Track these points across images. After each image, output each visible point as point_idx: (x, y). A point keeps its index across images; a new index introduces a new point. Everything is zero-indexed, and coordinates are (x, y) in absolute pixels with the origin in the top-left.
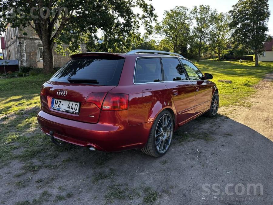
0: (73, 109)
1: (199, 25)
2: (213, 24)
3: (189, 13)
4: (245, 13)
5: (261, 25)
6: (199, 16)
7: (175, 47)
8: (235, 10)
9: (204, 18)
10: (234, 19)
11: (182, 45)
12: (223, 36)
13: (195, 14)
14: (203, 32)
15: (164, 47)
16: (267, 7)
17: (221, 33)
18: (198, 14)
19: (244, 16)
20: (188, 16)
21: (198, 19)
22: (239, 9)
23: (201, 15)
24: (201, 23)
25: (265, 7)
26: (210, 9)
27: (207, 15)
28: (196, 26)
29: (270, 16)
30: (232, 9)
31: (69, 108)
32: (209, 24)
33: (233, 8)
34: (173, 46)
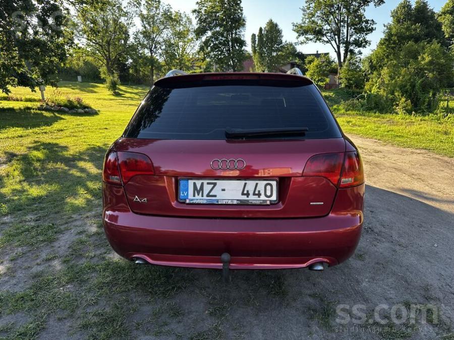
0: (259, 195)
1: (145, 27)
2: (168, 28)
3: (127, 5)
4: (216, 15)
5: (237, 36)
6: (145, 12)
7: (108, 63)
8: (200, 9)
9: (153, 17)
10: (200, 23)
11: (120, 61)
12: (184, 49)
13: (137, 7)
14: (153, 40)
15: (84, 61)
16: (242, 10)
17: (181, 44)
18: (142, 8)
19: (214, 20)
20: (125, 10)
21: (143, 17)
22: (206, 8)
23: (149, 10)
24: (149, 23)
25: (239, 11)
26: (161, 4)
27: (158, 12)
28: (141, 28)
29: (246, 23)
30: (196, 7)
31: (248, 194)
32: (162, 27)
33: (198, 5)
34: (105, 61)
